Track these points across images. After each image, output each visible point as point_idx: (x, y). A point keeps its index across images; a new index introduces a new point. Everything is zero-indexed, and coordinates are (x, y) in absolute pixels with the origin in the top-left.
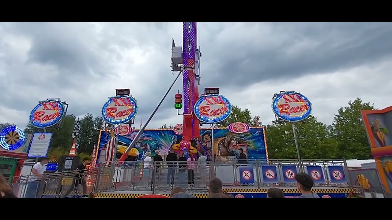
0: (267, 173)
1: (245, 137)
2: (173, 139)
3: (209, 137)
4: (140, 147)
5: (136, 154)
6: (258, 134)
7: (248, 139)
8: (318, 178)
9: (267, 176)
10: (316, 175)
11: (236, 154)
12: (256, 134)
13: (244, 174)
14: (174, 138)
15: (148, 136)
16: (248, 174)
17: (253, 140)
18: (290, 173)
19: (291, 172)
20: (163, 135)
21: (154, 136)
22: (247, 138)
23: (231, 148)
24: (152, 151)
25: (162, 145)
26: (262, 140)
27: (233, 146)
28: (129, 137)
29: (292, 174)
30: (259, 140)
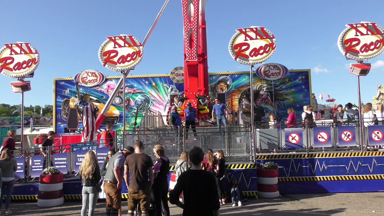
0: (319, 136)
1: (282, 86)
2: (169, 90)
3: (226, 86)
4: (120, 104)
5: (115, 114)
6: (301, 81)
7: (286, 89)
8: (379, 139)
9: (319, 139)
10: (377, 136)
11: (266, 110)
12: (297, 81)
13: (290, 138)
14: (172, 90)
15: (132, 87)
16: (295, 138)
17: (293, 90)
18: (347, 135)
19: (349, 133)
20: (154, 84)
21: (141, 87)
22: (284, 87)
23: (259, 102)
24: (139, 108)
25: (154, 100)
26: (306, 90)
27: (263, 99)
28: (100, 89)
29: (349, 136)
30: (301, 91)
